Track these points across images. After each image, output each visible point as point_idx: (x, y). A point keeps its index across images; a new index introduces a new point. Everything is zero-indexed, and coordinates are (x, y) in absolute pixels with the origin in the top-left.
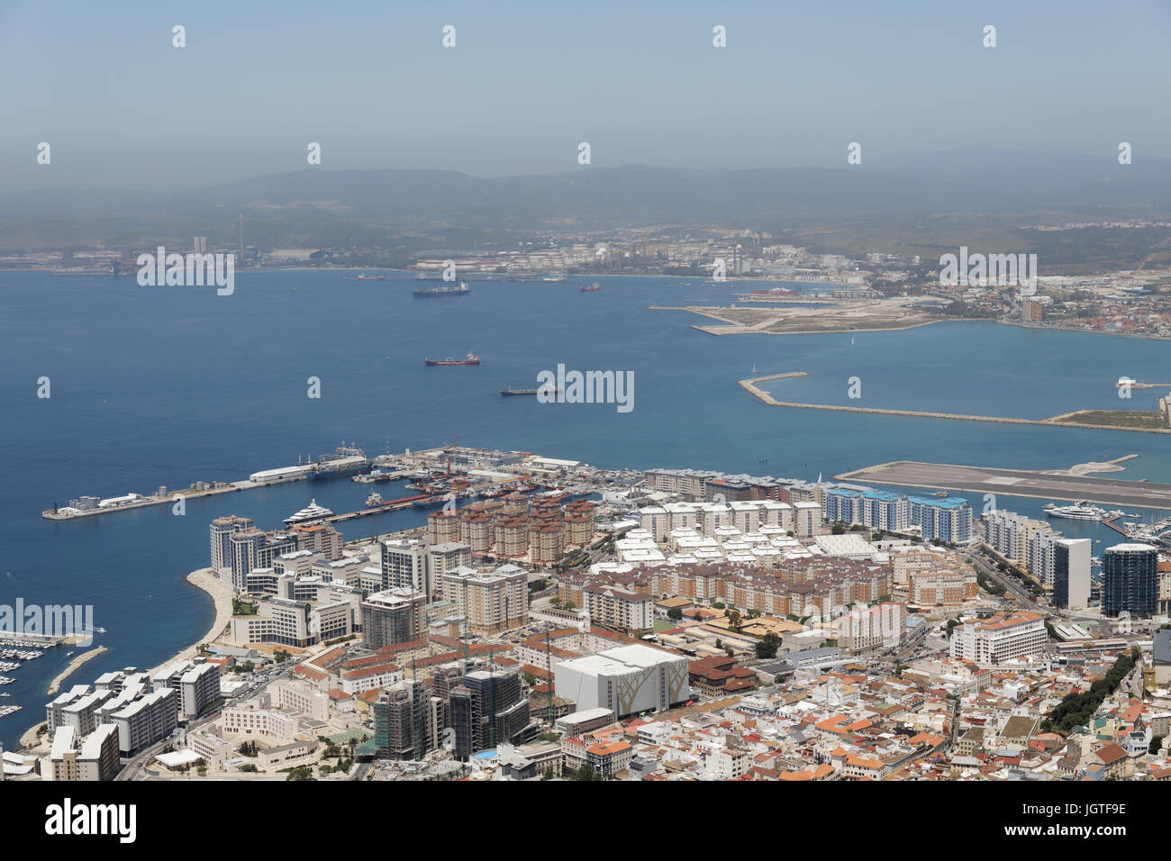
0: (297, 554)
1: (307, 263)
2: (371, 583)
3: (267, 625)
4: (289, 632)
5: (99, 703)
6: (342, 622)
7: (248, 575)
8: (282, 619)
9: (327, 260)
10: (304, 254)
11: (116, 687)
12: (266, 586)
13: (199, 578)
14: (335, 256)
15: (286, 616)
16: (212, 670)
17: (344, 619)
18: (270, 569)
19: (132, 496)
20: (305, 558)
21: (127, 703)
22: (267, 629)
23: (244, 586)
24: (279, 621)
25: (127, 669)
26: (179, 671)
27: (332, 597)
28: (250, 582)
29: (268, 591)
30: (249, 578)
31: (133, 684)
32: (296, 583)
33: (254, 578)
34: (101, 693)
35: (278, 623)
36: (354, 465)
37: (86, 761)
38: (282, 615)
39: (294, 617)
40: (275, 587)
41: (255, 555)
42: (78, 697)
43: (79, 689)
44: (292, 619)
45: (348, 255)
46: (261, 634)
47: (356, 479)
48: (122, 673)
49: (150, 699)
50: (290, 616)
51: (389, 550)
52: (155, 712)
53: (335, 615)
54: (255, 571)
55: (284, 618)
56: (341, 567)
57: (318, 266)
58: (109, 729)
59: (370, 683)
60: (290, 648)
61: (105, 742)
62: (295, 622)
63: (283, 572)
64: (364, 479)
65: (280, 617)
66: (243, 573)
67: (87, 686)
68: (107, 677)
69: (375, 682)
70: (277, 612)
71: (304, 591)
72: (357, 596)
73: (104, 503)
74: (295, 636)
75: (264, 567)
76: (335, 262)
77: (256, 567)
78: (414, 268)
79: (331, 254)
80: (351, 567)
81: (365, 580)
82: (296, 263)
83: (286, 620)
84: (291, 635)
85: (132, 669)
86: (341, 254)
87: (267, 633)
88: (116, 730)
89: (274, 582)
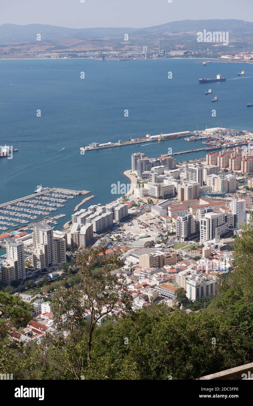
0: (159, 167)
1: (182, 56)
2: (183, 178)
3: (146, 191)
4: (153, 194)
5: (88, 215)
6: (171, 191)
7: (143, 173)
8: (151, 190)
9: (190, 55)
10: (182, 53)
11: (95, 210)
12: (148, 177)
13: (127, 173)
14: (193, 53)
15: (152, 188)
16: (125, 206)
17: (172, 190)
18: (150, 172)
19: (110, 143)
20: (162, 168)
21: (97, 216)
22: (146, 193)
23: (141, 177)
24: (150, 190)
25: (98, 204)
26: (114, 206)
27: (169, 183)
28: (143, 176)
29: (149, 179)
30: (143, 174)
31: (99, 209)
32: (158, 177)
33: (145, 174)
34: (89, 212)
35: (150, 191)
36: (186, 134)
37: (81, 235)
38: (151, 188)
39: (155, 189)
40: (151, 178)
41: (145, 167)
42: (82, 213)
43: (82, 210)
44: (154, 190)
45: (197, 53)
46: (144, 194)
47: (185, 139)
48: (97, 206)
49: (104, 215)
50: (154, 189)
51: (189, 167)
52: (106, 219)
53: (169, 189)
54: (145, 172)
55: (152, 189)
56: (173, 172)
57: (186, 57)
58: (90, 224)
59: (177, 213)
60: (153, 200)
61: (88, 229)
62: (155, 191)
63: (154, 173)
64: (188, 140)
65: (150, 189)
66: (141, 173)
67: (85, 210)
68: (92, 207)
69: (179, 213)
70: (149, 187)
71: (160, 180)
72: (176, 183)
73: (101, 145)
74: (155, 195)
75: (148, 171)
76: (193, 56)
77: (145, 171)
78: (220, 58)
79: (191, 53)
80: (177, 172)
81: (181, 177)
82: (178, 56)
83: (152, 190)
84: (154, 195)
85: (100, 204)
86: (195, 52)
87: (146, 194)
88: (92, 225)
89: (151, 176)
